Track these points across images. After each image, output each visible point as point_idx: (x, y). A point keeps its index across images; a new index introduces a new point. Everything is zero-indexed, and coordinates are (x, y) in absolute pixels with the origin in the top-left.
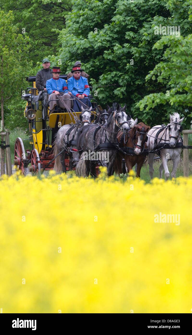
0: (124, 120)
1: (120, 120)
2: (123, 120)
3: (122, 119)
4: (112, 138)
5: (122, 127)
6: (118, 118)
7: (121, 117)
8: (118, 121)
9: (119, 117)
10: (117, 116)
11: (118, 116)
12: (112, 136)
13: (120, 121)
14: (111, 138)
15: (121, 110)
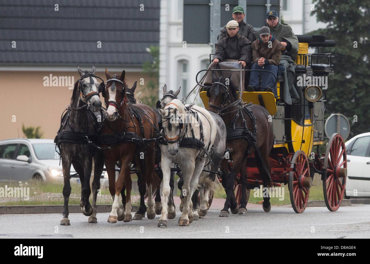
0: (93, 90)
1: (86, 91)
2: (91, 90)
3: (90, 88)
4: (76, 123)
5: (89, 102)
6: (83, 87)
7: (88, 86)
8: (83, 93)
9: (85, 86)
10: (82, 84)
11: (84, 83)
12: (75, 120)
13: (86, 93)
14: (74, 123)
15: (89, 75)
